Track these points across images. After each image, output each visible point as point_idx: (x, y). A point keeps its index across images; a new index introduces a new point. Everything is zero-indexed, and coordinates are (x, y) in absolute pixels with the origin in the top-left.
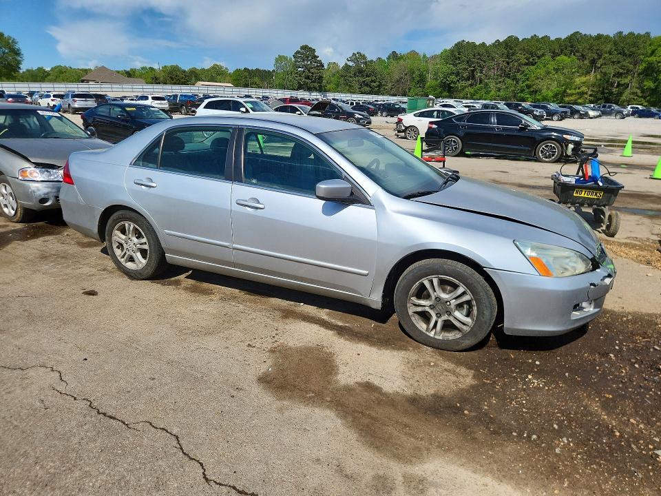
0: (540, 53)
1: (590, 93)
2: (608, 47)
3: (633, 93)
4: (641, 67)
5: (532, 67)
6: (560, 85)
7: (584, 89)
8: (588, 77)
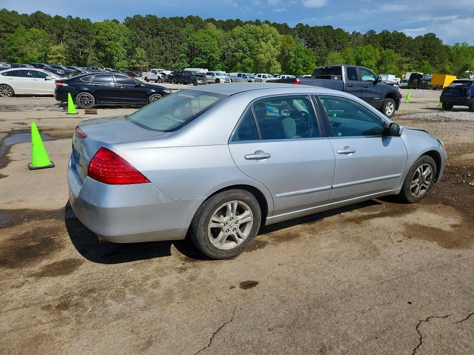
0: (15, 24)
1: (64, 58)
2: (67, 26)
3: (93, 59)
4: (94, 42)
5: (12, 35)
6: (39, 51)
7: (60, 55)
8: (59, 47)
